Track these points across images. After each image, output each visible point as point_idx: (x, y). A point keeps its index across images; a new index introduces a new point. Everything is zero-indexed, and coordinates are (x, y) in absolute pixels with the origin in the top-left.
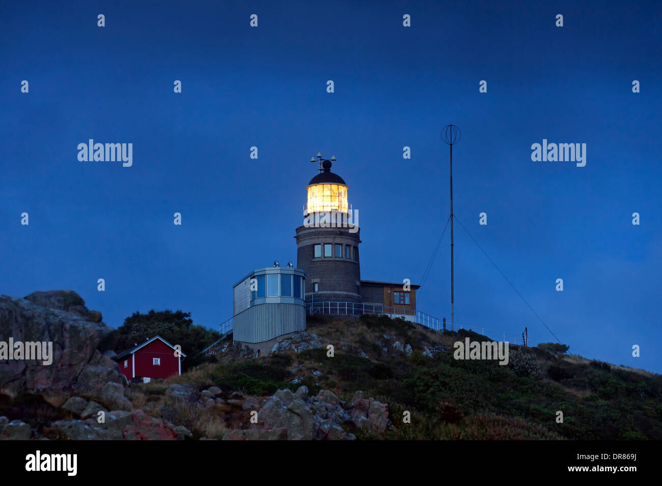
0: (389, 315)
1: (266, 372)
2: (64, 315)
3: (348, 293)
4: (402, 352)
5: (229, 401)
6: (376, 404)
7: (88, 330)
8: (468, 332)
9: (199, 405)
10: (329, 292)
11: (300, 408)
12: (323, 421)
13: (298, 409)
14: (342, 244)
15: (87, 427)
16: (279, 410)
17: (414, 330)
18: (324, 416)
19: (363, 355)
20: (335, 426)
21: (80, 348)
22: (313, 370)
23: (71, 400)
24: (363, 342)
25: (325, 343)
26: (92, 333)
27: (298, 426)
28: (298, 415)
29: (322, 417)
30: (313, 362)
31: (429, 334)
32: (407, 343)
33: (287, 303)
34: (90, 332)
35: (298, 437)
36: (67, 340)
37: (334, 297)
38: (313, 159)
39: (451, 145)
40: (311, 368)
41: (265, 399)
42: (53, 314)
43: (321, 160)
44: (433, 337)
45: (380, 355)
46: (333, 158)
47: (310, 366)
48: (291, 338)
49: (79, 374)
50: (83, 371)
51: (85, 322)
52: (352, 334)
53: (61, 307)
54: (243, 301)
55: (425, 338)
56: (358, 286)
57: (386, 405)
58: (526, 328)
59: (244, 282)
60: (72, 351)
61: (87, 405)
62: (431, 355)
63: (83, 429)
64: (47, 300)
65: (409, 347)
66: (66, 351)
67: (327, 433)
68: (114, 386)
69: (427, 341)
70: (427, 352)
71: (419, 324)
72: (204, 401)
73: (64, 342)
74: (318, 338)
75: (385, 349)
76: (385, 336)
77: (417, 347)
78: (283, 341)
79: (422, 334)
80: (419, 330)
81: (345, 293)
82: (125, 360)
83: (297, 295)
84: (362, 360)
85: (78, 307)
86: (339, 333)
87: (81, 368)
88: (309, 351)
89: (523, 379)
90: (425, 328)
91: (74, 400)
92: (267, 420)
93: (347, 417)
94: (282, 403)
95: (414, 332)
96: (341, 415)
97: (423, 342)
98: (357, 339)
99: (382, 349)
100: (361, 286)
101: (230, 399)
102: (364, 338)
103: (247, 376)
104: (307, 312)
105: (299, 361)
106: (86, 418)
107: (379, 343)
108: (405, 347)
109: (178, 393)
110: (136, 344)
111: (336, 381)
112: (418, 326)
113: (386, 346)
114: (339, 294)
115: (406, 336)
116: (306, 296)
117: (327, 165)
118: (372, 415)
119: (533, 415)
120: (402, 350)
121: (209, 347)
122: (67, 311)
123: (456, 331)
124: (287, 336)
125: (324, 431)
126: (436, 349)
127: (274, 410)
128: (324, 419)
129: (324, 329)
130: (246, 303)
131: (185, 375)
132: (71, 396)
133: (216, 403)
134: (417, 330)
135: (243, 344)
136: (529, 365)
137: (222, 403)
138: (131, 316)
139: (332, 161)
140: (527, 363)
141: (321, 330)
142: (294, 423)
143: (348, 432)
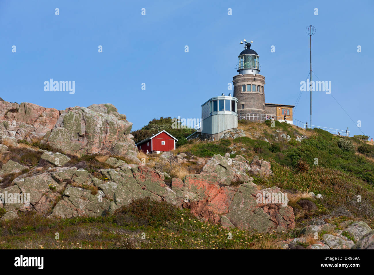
0: (279, 121)
1: (217, 148)
2: (107, 116)
3: (259, 109)
4: (285, 139)
5: (190, 160)
6: (265, 162)
7: (119, 124)
8: (319, 129)
9: (175, 162)
10: (249, 109)
11: (225, 164)
12: (237, 170)
13: (224, 164)
14: (256, 85)
15: (116, 172)
16: (214, 165)
17: (291, 128)
18: (238, 168)
19: (266, 140)
20: (243, 173)
21: (115, 133)
22: (241, 148)
23: (109, 159)
24: (266, 134)
25: (247, 134)
26: (121, 126)
27: (224, 173)
28: (224, 167)
29: (237, 168)
30: (241, 144)
31: (299, 130)
32: (288, 135)
33: (229, 114)
34: (120, 125)
35: (224, 178)
36: (108, 129)
37: (252, 111)
38: (242, 42)
39: (311, 35)
40: (240, 147)
41: (208, 159)
42: (102, 116)
43: (246, 43)
44: (301, 132)
45: (274, 140)
46: (252, 42)
47: (240, 146)
48: (230, 132)
49: (115, 146)
50: (117, 145)
51: (118, 120)
52: (261, 130)
53: (106, 112)
54: (206, 113)
55: (297, 132)
56: (264, 106)
57: (270, 163)
58: (348, 128)
59: (207, 104)
60: (111, 134)
61: (117, 161)
62: (300, 141)
63: (114, 173)
64: (99, 109)
65: (289, 136)
66: (108, 134)
67: (239, 176)
68: (131, 152)
69: (298, 134)
70: (299, 139)
71: (294, 125)
72: (177, 160)
73: (107, 130)
74: (244, 132)
75: (277, 138)
76: (277, 131)
77: (293, 137)
78: (226, 133)
79: (295, 130)
80: (294, 128)
81: (257, 109)
82: (148, 142)
83: (233, 110)
84: (265, 143)
85: (115, 113)
86: (254, 129)
87: (116, 143)
88: (239, 138)
89: (346, 153)
90: (297, 127)
91: (111, 159)
92: (209, 170)
93: (249, 169)
94: (216, 162)
95: (291, 129)
96: (247, 168)
97: (296, 134)
98: (263, 132)
99: (275, 137)
100: (265, 106)
101: (191, 159)
102: (266, 132)
103: (208, 151)
104: (238, 119)
105: (234, 143)
106: (116, 168)
107: (274, 134)
108: (287, 137)
109: (164, 156)
110: (153, 134)
111: (252, 153)
112: (293, 126)
113: (277, 136)
114: (254, 110)
115: (287, 131)
116: (237, 111)
117: (248, 45)
118: (262, 168)
119: (351, 171)
120: (285, 138)
121: (189, 136)
122: (109, 114)
123: (313, 128)
124: (228, 131)
125: (238, 176)
126: (302, 137)
127: (212, 165)
128: (237, 169)
129: (247, 127)
130: (208, 114)
131: (177, 149)
132: (110, 157)
133: (183, 161)
134: (293, 128)
135: (206, 134)
136: (349, 146)
137: (186, 161)
138: (152, 120)
139: (251, 44)
140: (348, 145)
141: (245, 128)
142: (222, 171)
143: (250, 176)
